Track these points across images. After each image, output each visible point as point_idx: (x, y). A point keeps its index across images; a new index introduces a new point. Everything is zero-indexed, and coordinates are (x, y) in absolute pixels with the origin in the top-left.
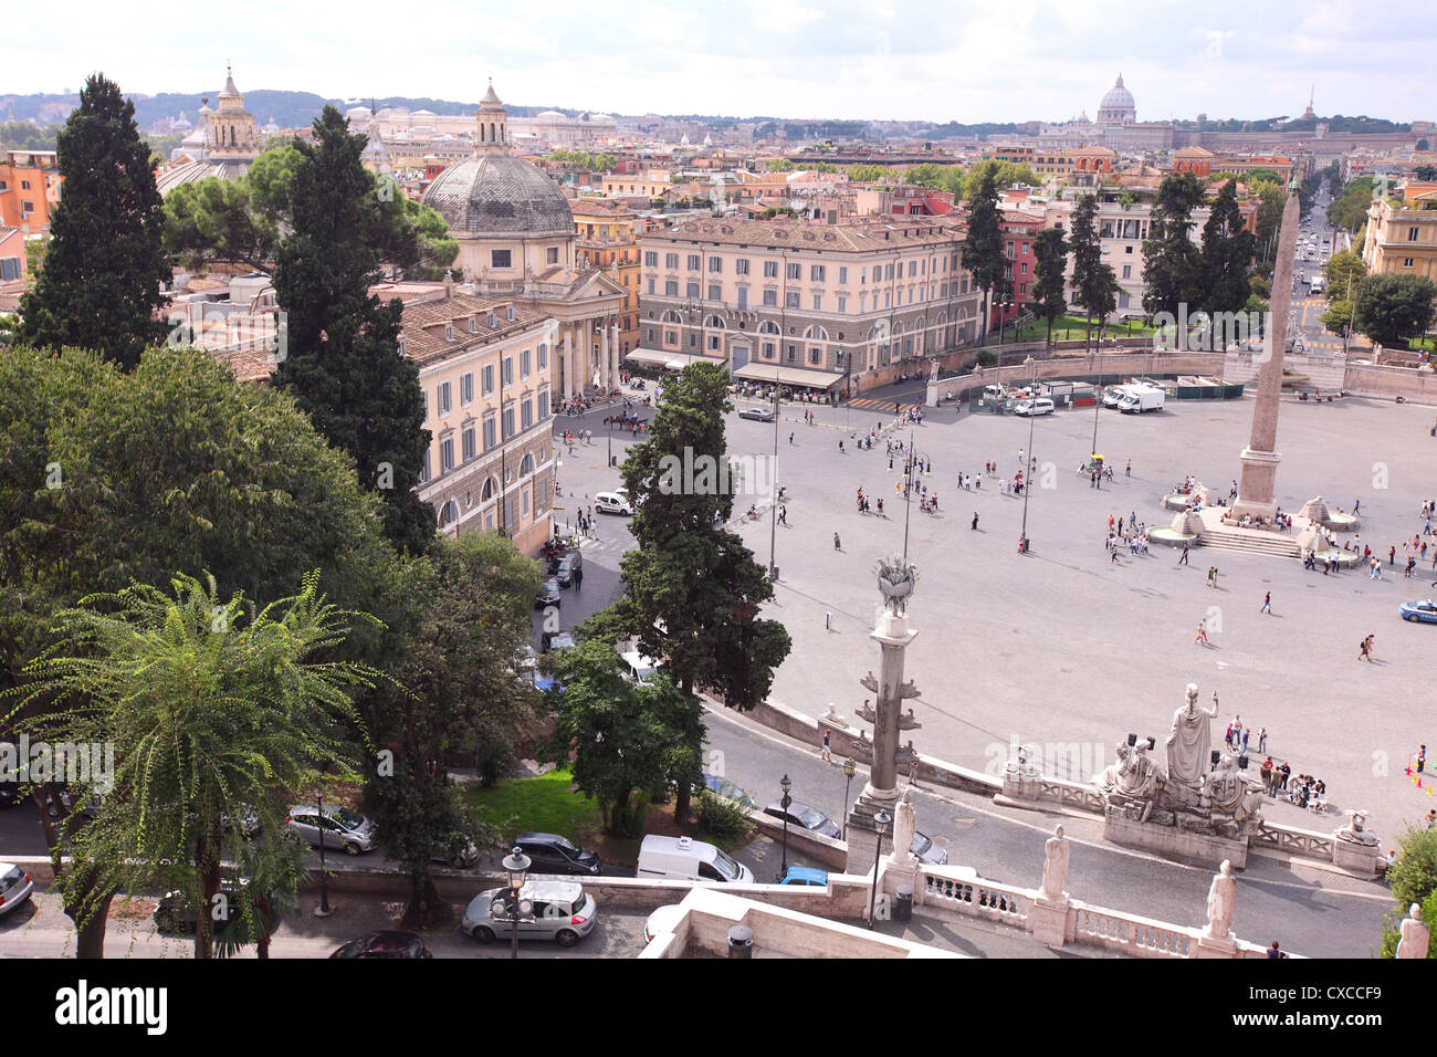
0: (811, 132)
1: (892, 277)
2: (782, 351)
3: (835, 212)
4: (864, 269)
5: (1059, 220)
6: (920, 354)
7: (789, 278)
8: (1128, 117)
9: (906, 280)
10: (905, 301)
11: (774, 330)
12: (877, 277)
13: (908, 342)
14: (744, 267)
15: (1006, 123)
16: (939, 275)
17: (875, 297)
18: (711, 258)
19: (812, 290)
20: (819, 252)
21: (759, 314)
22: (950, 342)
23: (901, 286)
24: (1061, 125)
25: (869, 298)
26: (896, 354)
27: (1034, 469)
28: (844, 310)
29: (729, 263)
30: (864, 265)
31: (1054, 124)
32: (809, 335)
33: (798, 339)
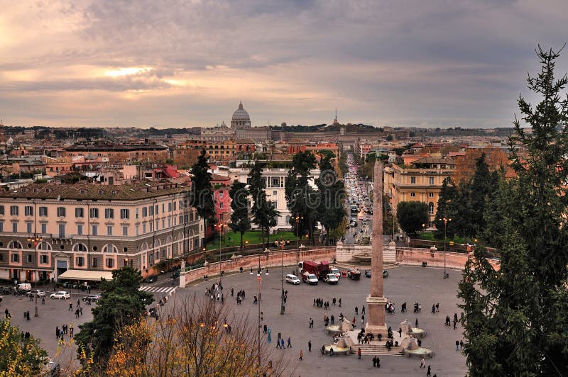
0: (71, 135)
1: (153, 214)
2: (89, 262)
3: (112, 177)
4: (137, 209)
5: (236, 178)
6: (171, 257)
7: (91, 217)
8: (247, 124)
9: (160, 215)
10: (160, 228)
11: (83, 248)
12: (145, 214)
13: (164, 251)
14: (62, 212)
15: (181, 128)
16: (178, 211)
17: (144, 226)
18: (40, 208)
19: (106, 224)
20: (110, 200)
21: (73, 240)
22: (186, 249)
23: (158, 219)
24: (212, 129)
25: (141, 226)
26: (157, 258)
27: (262, 319)
28: (126, 234)
29: (52, 209)
30: (136, 207)
31: (208, 129)
32: (105, 251)
33: (99, 253)
